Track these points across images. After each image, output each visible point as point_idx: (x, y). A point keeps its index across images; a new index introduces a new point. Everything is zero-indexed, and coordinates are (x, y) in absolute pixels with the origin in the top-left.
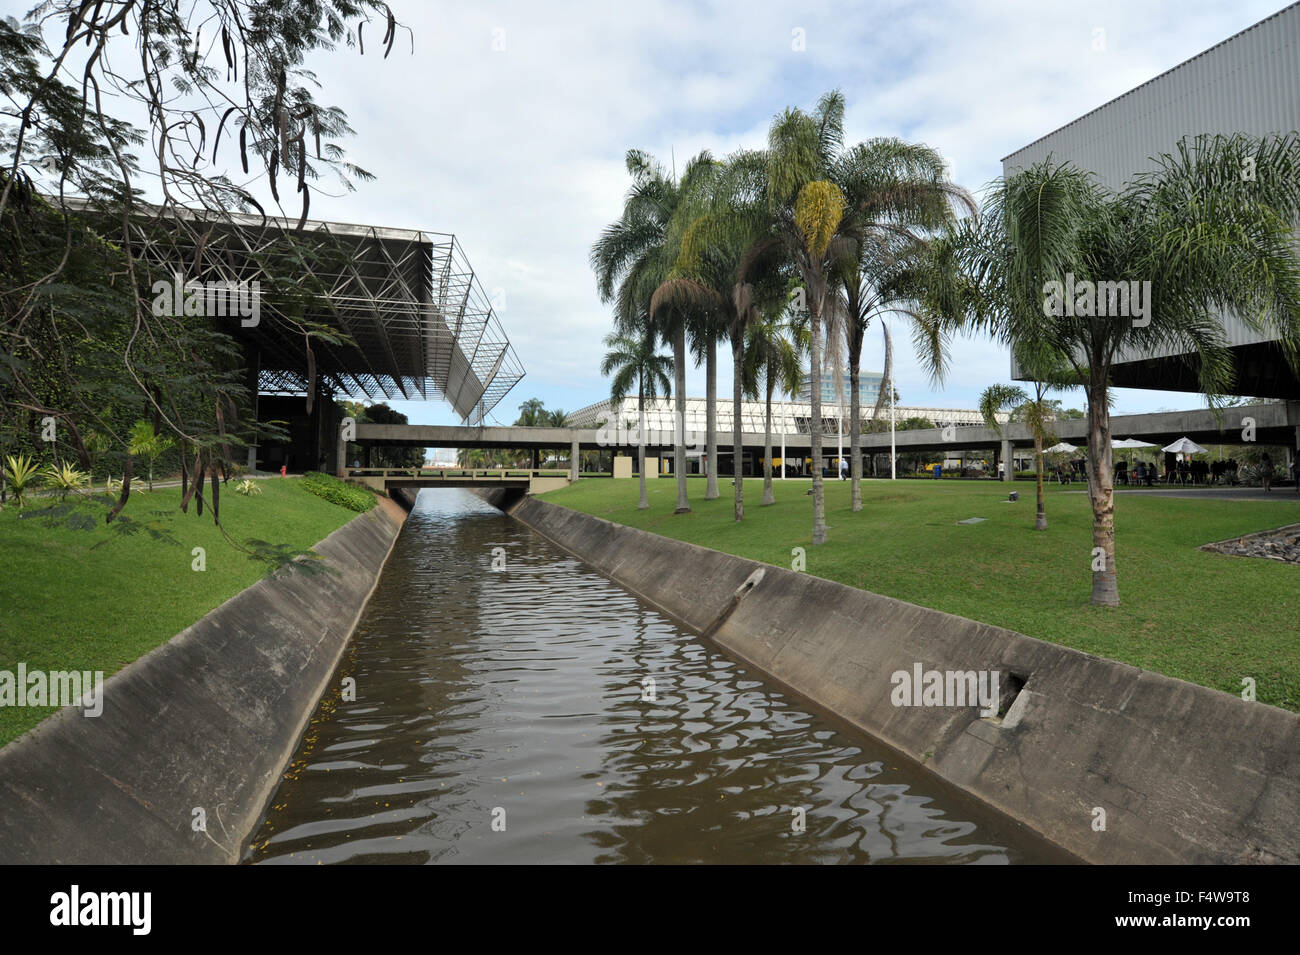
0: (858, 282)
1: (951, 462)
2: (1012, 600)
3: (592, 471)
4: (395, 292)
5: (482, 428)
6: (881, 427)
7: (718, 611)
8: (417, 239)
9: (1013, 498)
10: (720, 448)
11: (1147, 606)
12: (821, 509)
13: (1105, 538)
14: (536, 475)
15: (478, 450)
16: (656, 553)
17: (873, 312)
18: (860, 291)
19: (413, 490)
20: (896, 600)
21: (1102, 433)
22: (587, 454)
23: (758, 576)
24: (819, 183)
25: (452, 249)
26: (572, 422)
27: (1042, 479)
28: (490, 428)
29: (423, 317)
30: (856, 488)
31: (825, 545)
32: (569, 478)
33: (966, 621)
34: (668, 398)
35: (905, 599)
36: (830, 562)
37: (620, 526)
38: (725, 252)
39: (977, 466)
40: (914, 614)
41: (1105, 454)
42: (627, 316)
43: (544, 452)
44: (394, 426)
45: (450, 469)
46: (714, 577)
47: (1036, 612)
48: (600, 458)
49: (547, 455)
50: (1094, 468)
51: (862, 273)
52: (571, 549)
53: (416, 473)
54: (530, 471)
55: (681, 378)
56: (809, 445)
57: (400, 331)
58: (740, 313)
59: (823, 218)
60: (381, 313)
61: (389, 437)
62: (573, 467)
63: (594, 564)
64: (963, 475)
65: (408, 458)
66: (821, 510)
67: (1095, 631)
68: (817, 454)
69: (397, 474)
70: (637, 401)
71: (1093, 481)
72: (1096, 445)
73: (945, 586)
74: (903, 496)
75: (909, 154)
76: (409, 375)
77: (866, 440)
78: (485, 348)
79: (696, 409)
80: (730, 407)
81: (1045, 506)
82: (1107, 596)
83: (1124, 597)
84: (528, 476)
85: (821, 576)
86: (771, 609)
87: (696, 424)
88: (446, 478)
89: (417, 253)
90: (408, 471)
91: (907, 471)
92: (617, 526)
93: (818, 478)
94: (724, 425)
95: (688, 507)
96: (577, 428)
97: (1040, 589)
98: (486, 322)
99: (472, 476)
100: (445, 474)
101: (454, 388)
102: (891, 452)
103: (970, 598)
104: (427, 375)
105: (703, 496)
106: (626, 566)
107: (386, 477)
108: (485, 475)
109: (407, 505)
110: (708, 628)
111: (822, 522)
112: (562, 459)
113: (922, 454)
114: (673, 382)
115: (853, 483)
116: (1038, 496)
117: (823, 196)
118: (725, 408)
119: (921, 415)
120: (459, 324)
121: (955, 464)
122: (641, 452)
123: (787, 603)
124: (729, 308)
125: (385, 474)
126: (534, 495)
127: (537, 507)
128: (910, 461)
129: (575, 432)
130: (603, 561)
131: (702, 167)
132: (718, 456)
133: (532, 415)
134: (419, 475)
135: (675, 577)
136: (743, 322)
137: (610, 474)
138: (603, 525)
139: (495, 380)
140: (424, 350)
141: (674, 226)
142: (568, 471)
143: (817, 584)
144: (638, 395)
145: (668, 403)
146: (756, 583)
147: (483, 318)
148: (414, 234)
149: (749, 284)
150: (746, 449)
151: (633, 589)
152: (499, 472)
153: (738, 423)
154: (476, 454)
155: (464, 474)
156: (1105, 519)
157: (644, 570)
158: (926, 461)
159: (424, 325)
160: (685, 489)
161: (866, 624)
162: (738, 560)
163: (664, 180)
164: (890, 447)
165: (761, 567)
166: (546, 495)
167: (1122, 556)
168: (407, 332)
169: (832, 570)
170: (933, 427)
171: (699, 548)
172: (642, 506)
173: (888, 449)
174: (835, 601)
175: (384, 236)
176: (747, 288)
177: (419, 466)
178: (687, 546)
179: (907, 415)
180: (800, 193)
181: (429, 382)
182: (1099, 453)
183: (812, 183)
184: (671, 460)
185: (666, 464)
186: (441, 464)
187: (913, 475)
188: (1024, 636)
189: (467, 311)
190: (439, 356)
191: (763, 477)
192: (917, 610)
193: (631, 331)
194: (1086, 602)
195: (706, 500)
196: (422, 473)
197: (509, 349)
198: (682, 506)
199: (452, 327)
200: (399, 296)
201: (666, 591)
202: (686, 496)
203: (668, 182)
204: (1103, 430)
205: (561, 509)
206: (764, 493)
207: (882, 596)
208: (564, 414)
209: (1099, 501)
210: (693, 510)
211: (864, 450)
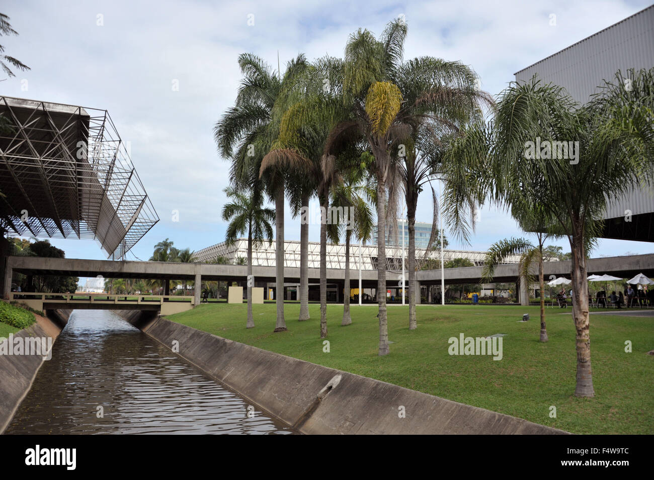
0: (414, 158)
1: (486, 291)
2: (521, 396)
3: (212, 297)
4: (57, 153)
5: (124, 262)
6: (434, 265)
7: (305, 408)
8: (77, 113)
9: (525, 318)
10: (311, 280)
11: (612, 397)
12: (385, 328)
13: (583, 348)
14: (166, 300)
15: (120, 280)
16: (259, 363)
17: (425, 179)
18: (416, 163)
19: (67, 310)
20: (438, 398)
21: (581, 271)
22: (208, 284)
23: (336, 380)
24: (383, 83)
25: (104, 121)
26: (197, 258)
27: (543, 304)
28: (130, 262)
29: (80, 173)
30: (413, 312)
31: (389, 355)
32: (193, 303)
33: (487, 412)
34: (271, 241)
35: (445, 396)
36: (390, 370)
37: (231, 341)
38: (315, 130)
39: (505, 295)
40: (451, 408)
41: (583, 286)
42: (241, 175)
43: (174, 282)
44: (52, 259)
45: (98, 295)
46: (302, 383)
47: (537, 403)
48: (218, 288)
49: (176, 284)
50: (576, 297)
51: (417, 150)
52: (191, 360)
53: (69, 298)
54: (161, 297)
55: (281, 226)
56: (377, 279)
57: (61, 184)
58: (326, 177)
59: (385, 108)
60: (46, 169)
61: (48, 268)
62: (196, 293)
63: (210, 372)
64: (494, 302)
65: (63, 285)
66: (385, 330)
67: (577, 416)
68: (382, 286)
69: (53, 298)
70: (247, 242)
71: (575, 306)
72: (576, 279)
73: (474, 386)
74: (447, 318)
75: (448, 68)
76: (67, 219)
77: (421, 275)
78: (129, 198)
79: (292, 249)
80: (318, 248)
81: (546, 325)
82: (586, 390)
83: (598, 390)
84: (160, 301)
85: (383, 380)
86: (345, 406)
87: (292, 262)
88: (93, 302)
89: (78, 122)
90: (63, 295)
91: (454, 298)
92: (228, 341)
93: (383, 304)
94: (314, 262)
95: (285, 327)
96: (200, 263)
97: (541, 386)
98: (129, 179)
99: (114, 300)
100: (92, 299)
101: (102, 230)
102: (441, 284)
103: (492, 394)
104: (82, 219)
105: (298, 318)
106: (234, 373)
107: (44, 300)
108: (126, 300)
109: (60, 323)
110: (296, 423)
111: (386, 338)
112: (188, 287)
113: (465, 285)
114: (274, 228)
115: (410, 308)
116: (542, 317)
117: (385, 93)
118: (314, 249)
119: (463, 256)
120: (108, 179)
121: (489, 293)
122: (250, 283)
123: (358, 401)
124: (318, 173)
125: (43, 298)
126: (163, 316)
127: (167, 328)
128: (456, 290)
129: (198, 266)
130: (216, 369)
131: (299, 67)
132: (309, 286)
133: (163, 253)
134: (72, 299)
135: (272, 382)
136: (328, 184)
137: (225, 300)
138: (217, 341)
139: (135, 224)
140: (80, 199)
141: (277, 109)
142: (192, 297)
143: (381, 386)
144: (247, 238)
145: (270, 245)
146: (334, 387)
147: (127, 175)
148: (76, 108)
149: (332, 156)
150: (329, 281)
151: (239, 392)
152: (137, 297)
153: (323, 262)
154: (119, 282)
155: (108, 299)
156: (584, 334)
157: (249, 377)
158: (468, 291)
159: (80, 180)
160: (283, 312)
161: (416, 417)
162: (321, 368)
163: (271, 75)
164: (441, 281)
165: (338, 373)
166: (173, 316)
167: (597, 360)
168: (66, 184)
169: (392, 375)
170: (473, 265)
171: (291, 359)
172: (249, 325)
173: (439, 282)
174: (394, 399)
175: (51, 110)
176: (331, 159)
177: (73, 291)
178: (283, 357)
179: (454, 256)
180: (370, 90)
181: (83, 225)
182: (579, 286)
183: (378, 83)
184: (274, 289)
185: (271, 292)
186: (91, 291)
187: (459, 302)
188: (529, 422)
189: (115, 170)
190: (91, 204)
191: (343, 303)
192: (453, 405)
193: (243, 188)
194: (572, 395)
195: (299, 321)
196: (74, 297)
197: (147, 201)
198: (280, 326)
199: (102, 182)
200: (61, 156)
201: (265, 393)
202: (283, 318)
203: (274, 78)
204: (581, 269)
205: (186, 327)
206: (344, 316)
207: (428, 395)
208: (190, 252)
209: (579, 321)
210: (288, 329)
211: (422, 283)
